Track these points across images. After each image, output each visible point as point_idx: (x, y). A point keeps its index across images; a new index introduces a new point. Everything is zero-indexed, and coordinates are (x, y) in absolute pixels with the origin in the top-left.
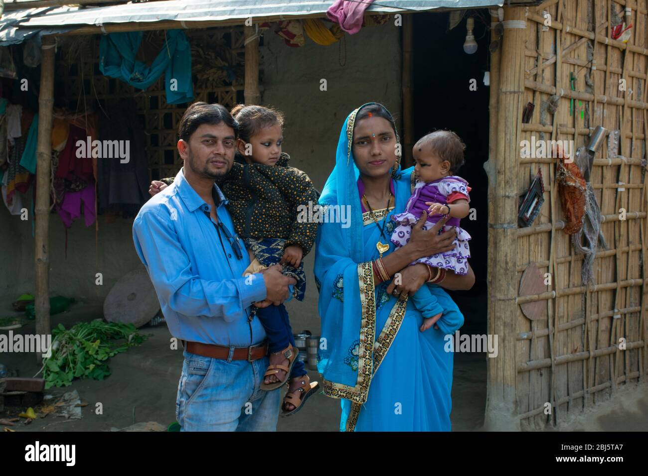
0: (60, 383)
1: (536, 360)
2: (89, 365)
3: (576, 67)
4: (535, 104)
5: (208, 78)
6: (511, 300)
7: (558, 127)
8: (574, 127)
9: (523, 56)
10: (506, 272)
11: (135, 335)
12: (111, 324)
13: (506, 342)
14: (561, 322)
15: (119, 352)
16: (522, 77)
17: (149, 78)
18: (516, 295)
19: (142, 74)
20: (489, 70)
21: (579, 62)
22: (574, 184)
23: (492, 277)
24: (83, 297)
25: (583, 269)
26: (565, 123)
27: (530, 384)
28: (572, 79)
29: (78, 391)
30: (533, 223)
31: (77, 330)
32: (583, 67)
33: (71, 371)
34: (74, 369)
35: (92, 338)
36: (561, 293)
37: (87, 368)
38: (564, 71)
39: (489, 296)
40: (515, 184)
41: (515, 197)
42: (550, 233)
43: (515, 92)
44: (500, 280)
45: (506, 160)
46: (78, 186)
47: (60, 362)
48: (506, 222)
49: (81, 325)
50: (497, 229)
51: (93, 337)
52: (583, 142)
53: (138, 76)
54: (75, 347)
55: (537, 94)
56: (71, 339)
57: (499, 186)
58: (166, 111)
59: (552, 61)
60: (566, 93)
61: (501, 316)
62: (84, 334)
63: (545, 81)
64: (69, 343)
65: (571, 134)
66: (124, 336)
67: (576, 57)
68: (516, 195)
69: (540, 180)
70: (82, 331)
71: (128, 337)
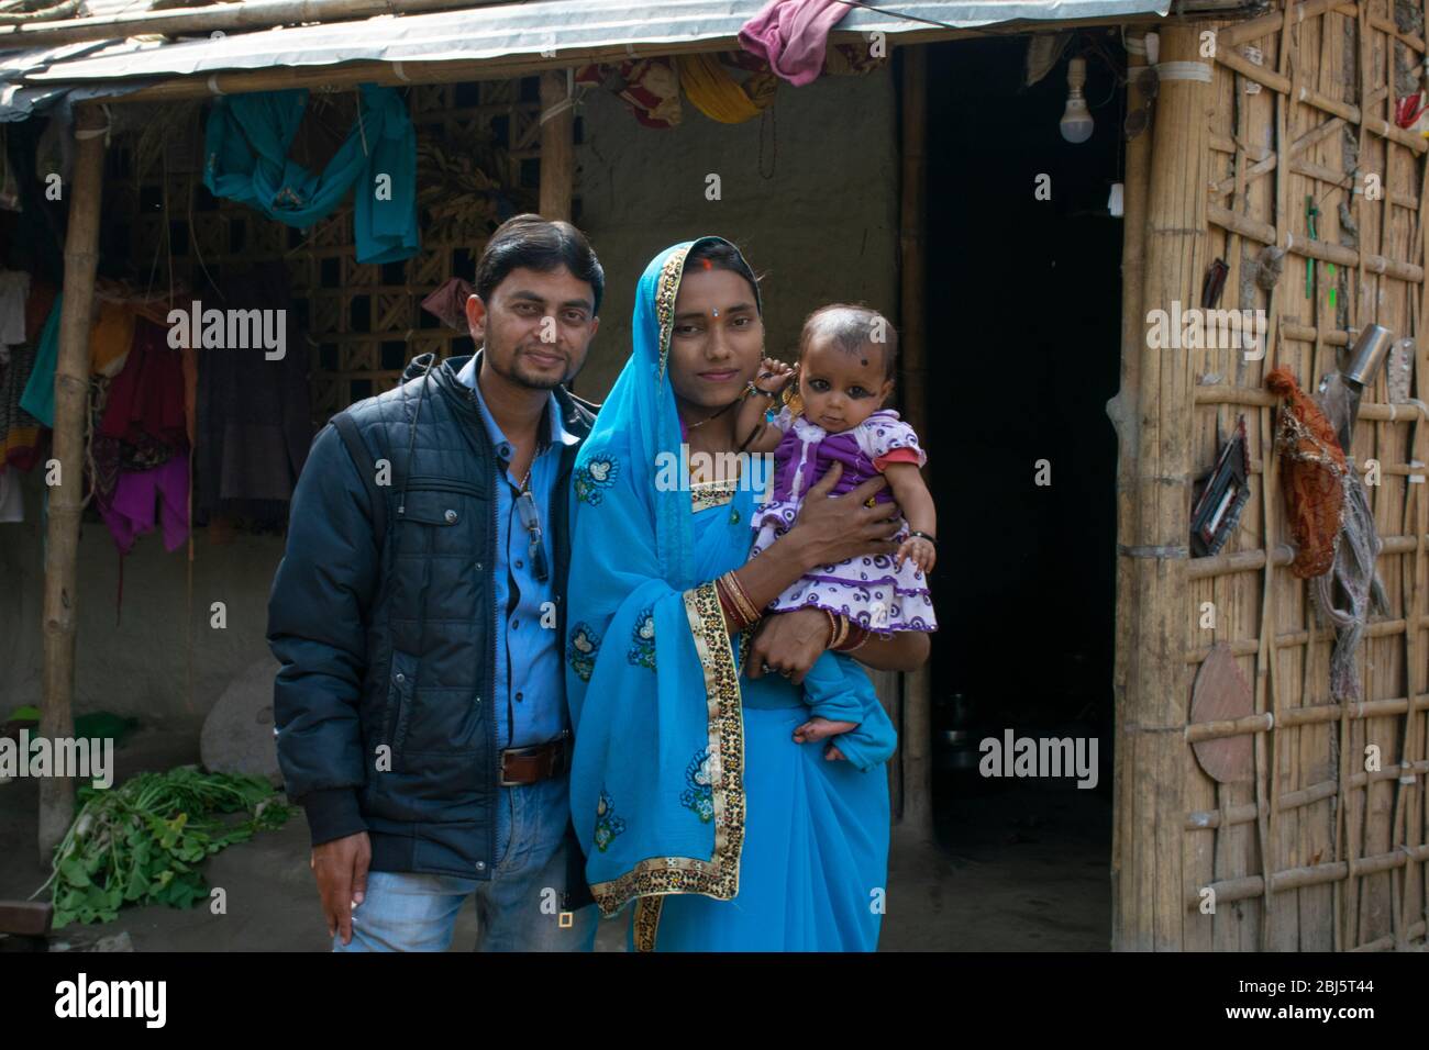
0: (91, 914)
1: (1227, 879)
2: (160, 872)
3: (1319, 185)
4: (1229, 263)
5: (454, 215)
6: (1174, 730)
7: (1281, 322)
8: (1314, 323)
9: (1204, 147)
10: (1161, 662)
11: (271, 804)
12: (218, 777)
13: (1161, 834)
14: (1285, 788)
15: (230, 844)
16: (1203, 194)
17: (315, 202)
18: (1184, 720)
19: (301, 192)
20: (1122, 180)
21: (1325, 174)
22: (1316, 458)
23: (1126, 674)
24: (158, 715)
25: (1334, 662)
26: (1295, 314)
27: (1216, 938)
28: (1312, 211)
29: (130, 935)
30: (1224, 547)
31: (136, 789)
32: (1335, 186)
33: (117, 885)
34: (124, 882)
35: (170, 811)
36: (1286, 718)
37: (154, 881)
38: (1293, 191)
39: (1118, 721)
40: (1184, 451)
41: (1185, 482)
42: (1260, 573)
43: (1184, 232)
44: (1147, 683)
45: (1163, 392)
46: (150, 458)
47: (92, 863)
48: (1163, 542)
49: (146, 778)
50: (1141, 557)
51: (171, 806)
52: (1334, 362)
53: (293, 197)
54: (129, 830)
55: (1235, 240)
56: (120, 810)
57: (1147, 454)
58: (358, 292)
59: (1267, 166)
60: (1300, 244)
61: (1148, 770)
62: (152, 798)
63: (1250, 211)
64: (115, 819)
65: (1309, 342)
66: (246, 805)
67: (1319, 161)
68: (1187, 479)
69: (1241, 443)
70: (148, 793)
71: (254, 807)
